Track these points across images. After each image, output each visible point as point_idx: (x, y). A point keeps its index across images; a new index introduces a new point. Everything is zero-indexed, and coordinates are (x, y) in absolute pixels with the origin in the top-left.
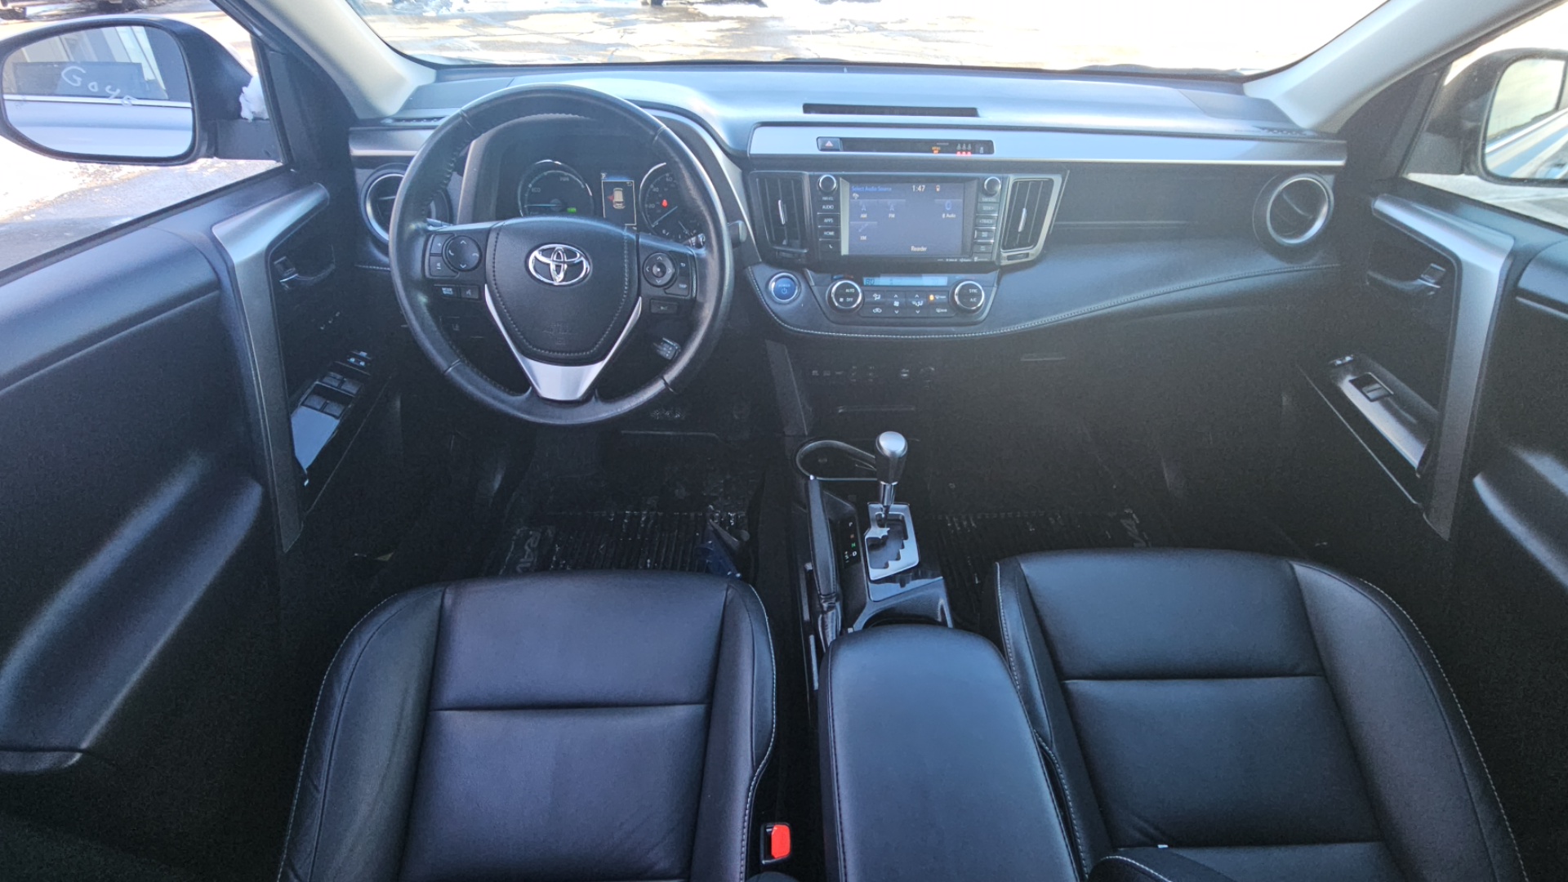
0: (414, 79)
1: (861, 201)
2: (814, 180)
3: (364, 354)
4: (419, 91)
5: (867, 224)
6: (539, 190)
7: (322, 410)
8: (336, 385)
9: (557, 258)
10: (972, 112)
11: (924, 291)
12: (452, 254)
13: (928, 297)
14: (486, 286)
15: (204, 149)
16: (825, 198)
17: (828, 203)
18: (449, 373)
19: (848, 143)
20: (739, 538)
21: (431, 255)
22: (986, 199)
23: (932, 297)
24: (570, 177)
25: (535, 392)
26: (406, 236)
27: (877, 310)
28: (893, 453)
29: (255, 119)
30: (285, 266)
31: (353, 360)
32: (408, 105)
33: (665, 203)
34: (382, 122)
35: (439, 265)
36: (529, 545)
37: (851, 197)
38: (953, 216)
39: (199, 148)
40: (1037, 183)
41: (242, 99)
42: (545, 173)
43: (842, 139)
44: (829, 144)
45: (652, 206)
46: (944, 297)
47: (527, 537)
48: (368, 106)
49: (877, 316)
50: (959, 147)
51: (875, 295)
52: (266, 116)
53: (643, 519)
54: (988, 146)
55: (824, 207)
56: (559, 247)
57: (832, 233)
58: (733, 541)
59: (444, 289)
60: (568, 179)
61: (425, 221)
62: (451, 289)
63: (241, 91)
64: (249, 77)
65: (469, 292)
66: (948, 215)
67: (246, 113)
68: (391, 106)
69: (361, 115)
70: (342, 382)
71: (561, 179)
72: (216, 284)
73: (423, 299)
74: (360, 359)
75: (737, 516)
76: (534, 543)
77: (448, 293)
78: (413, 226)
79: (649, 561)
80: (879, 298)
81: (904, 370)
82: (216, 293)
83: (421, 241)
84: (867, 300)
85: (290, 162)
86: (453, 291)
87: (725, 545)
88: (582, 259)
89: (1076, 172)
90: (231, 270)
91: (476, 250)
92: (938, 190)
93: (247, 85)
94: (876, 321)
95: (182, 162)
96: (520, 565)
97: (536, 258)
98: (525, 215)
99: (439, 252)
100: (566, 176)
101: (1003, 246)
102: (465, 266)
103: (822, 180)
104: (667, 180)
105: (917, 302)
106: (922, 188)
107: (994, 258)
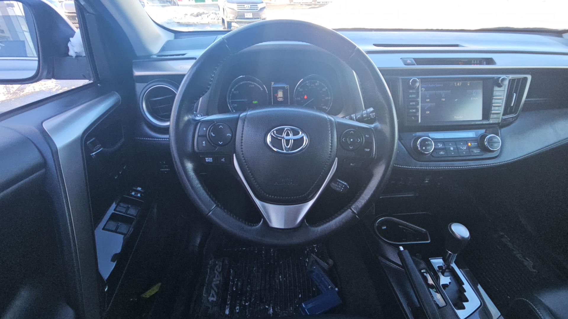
0: (165, 37)
1: (426, 92)
2: (406, 82)
3: (139, 189)
4: (168, 42)
5: (429, 104)
6: (238, 92)
7: (116, 231)
8: (124, 211)
11: (465, 141)
12: (214, 135)
13: (467, 144)
14: (234, 155)
15: (45, 73)
16: (411, 91)
17: (412, 94)
18: (210, 216)
19: (419, 61)
20: (328, 264)
21: (199, 136)
22: (498, 89)
23: (469, 144)
24: (255, 85)
25: (265, 222)
26: (182, 125)
27: (442, 153)
29: (77, 57)
30: (94, 144)
31: (133, 193)
32: (163, 49)
33: (306, 97)
34: (152, 57)
35: (204, 142)
36: (217, 270)
37: (421, 91)
39: (42, 73)
40: (519, 79)
41: (69, 45)
42: (241, 83)
43: (414, 59)
44: (409, 61)
45: (299, 99)
46: (476, 144)
47: (216, 265)
48: (143, 48)
49: (442, 156)
50: (473, 62)
51: (439, 144)
52: (84, 54)
53: (272, 251)
54: (490, 61)
55: (410, 96)
56: (287, 127)
57: (414, 111)
58: (325, 265)
59: (207, 159)
60: (253, 86)
61: (193, 114)
62: (211, 159)
63: (69, 41)
64: (74, 32)
65: (223, 160)
66: (474, 98)
67: (72, 53)
68: (155, 49)
69: (139, 53)
70: (128, 208)
71: (250, 86)
72: (44, 164)
73: (189, 166)
74: (137, 192)
76: (219, 268)
77: (210, 161)
78: (186, 118)
79: (280, 277)
80: (441, 146)
81: (427, 179)
82: (43, 170)
83: (192, 128)
84: (436, 147)
85: (97, 79)
86: (213, 159)
87: (323, 269)
88: (303, 135)
89: (535, 72)
90: (55, 152)
91: (230, 131)
92: (468, 84)
93: (72, 37)
94: (441, 160)
95: (32, 81)
96: (214, 283)
97: (272, 136)
98: (230, 106)
99: (205, 134)
100: (252, 84)
101: (503, 115)
102: (222, 142)
103: (411, 81)
104: (307, 84)
105: (463, 147)
106: (460, 84)
107: (500, 121)
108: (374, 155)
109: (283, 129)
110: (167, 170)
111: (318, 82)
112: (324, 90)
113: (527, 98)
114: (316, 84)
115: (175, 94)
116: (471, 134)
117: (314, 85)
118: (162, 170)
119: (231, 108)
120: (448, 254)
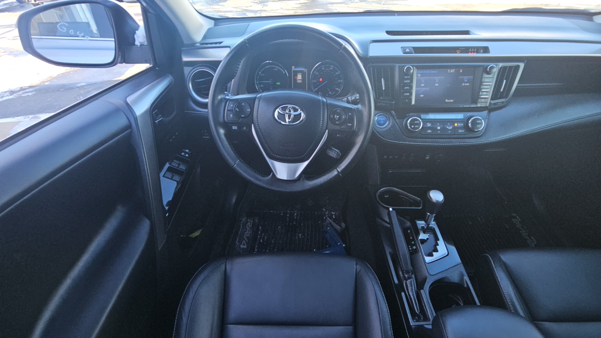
0: (207, 25)
1: (422, 78)
2: (401, 69)
3: (187, 151)
4: (209, 30)
5: (424, 89)
6: (264, 75)
7: (172, 179)
8: (177, 166)
9: (289, 112)
10: (467, 33)
11: (452, 121)
12: (238, 110)
13: (454, 124)
14: (253, 125)
15: (120, 59)
16: (406, 77)
17: (407, 79)
18: (235, 167)
19: (416, 50)
20: (341, 227)
21: (228, 110)
22: (487, 76)
23: (456, 125)
24: (278, 69)
25: (274, 175)
26: (216, 102)
27: (429, 131)
28: (437, 202)
29: (141, 45)
30: (157, 114)
31: (183, 154)
32: (205, 37)
33: (321, 80)
34: (196, 45)
35: (231, 115)
36: (248, 226)
37: (417, 76)
38: (468, 84)
39: (118, 60)
40: (511, 67)
41: (135, 36)
42: (267, 67)
43: (413, 48)
44: (408, 50)
45: (315, 81)
46: (462, 124)
47: (247, 222)
48: (189, 37)
49: (429, 134)
50: (470, 50)
51: (428, 124)
52: (146, 44)
53: (295, 214)
54: (486, 50)
55: (405, 81)
56: (289, 106)
57: (408, 94)
58: (338, 227)
59: (233, 127)
60: (277, 69)
61: (224, 94)
62: (236, 127)
63: (135, 33)
64: (139, 26)
65: (245, 128)
66: (465, 84)
67: (137, 43)
68: (198, 38)
69: (186, 42)
70: (179, 164)
71: (274, 69)
72: (129, 126)
73: (222, 131)
74: (186, 153)
75: (336, 213)
76: (250, 225)
77: (235, 129)
78: (219, 97)
79: (300, 235)
80: (430, 125)
81: (427, 156)
82: (130, 130)
83: (223, 104)
84: (425, 126)
85: (156, 64)
86: (237, 128)
87: (336, 230)
88: (301, 112)
89: (530, 61)
90: (136, 119)
91: (249, 108)
92: (461, 71)
93: (137, 30)
94: (428, 137)
95: (111, 66)
96: (245, 235)
97: (278, 112)
98: (257, 86)
99: (232, 109)
100: (276, 68)
101: (492, 99)
102: (244, 116)
103: (405, 68)
104: (323, 69)
105: (449, 127)
106: (453, 71)
107: (488, 105)
108: (355, 129)
109: (287, 107)
110: (208, 137)
111: (332, 66)
112: (337, 73)
113: (518, 83)
114: (331, 69)
115: (213, 76)
116: (460, 116)
117: (328, 69)
118: (204, 137)
119: (258, 88)
120: (428, 215)
